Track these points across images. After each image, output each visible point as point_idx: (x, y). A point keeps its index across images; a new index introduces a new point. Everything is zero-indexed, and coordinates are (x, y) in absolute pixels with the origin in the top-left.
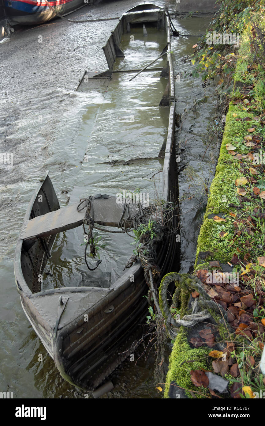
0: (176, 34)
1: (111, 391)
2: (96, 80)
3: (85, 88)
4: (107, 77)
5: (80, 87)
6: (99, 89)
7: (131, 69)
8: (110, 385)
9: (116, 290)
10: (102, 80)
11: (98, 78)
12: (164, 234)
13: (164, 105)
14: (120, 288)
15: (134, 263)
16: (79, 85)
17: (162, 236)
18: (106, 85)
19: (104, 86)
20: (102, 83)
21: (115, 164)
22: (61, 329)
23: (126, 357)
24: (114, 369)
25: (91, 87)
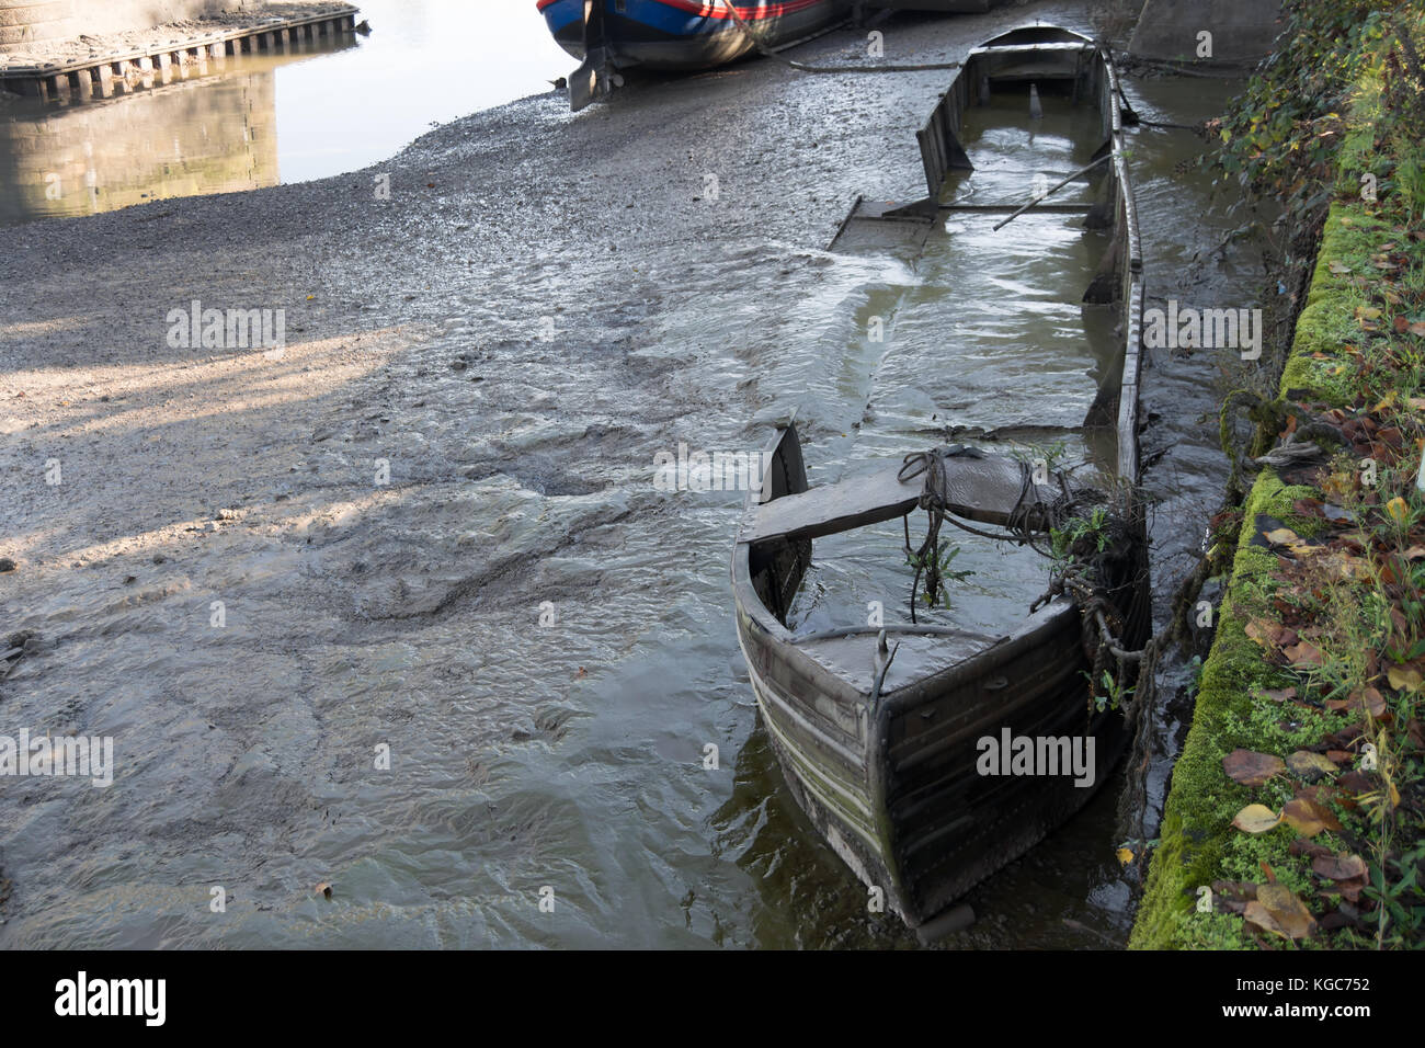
0: (1129, 118)
1: (970, 928)
2: (888, 224)
3: (855, 244)
4: (921, 219)
5: (841, 242)
6: (897, 250)
7: (993, 203)
8: (967, 913)
9: (1015, 642)
10: (908, 225)
11: (895, 220)
12: (1133, 546)
13: (1097, 302)
14: (1024, 638)
15: (1054, 597)
16: (839, 235)
17: (1126, 549)
18: (919, 239)
19: (913, 242)
20: (908, 234)
21: (957, 437)
22: (888, 694)
23: (1006, 861)
24: (975, 883)
25: (872, 242)
